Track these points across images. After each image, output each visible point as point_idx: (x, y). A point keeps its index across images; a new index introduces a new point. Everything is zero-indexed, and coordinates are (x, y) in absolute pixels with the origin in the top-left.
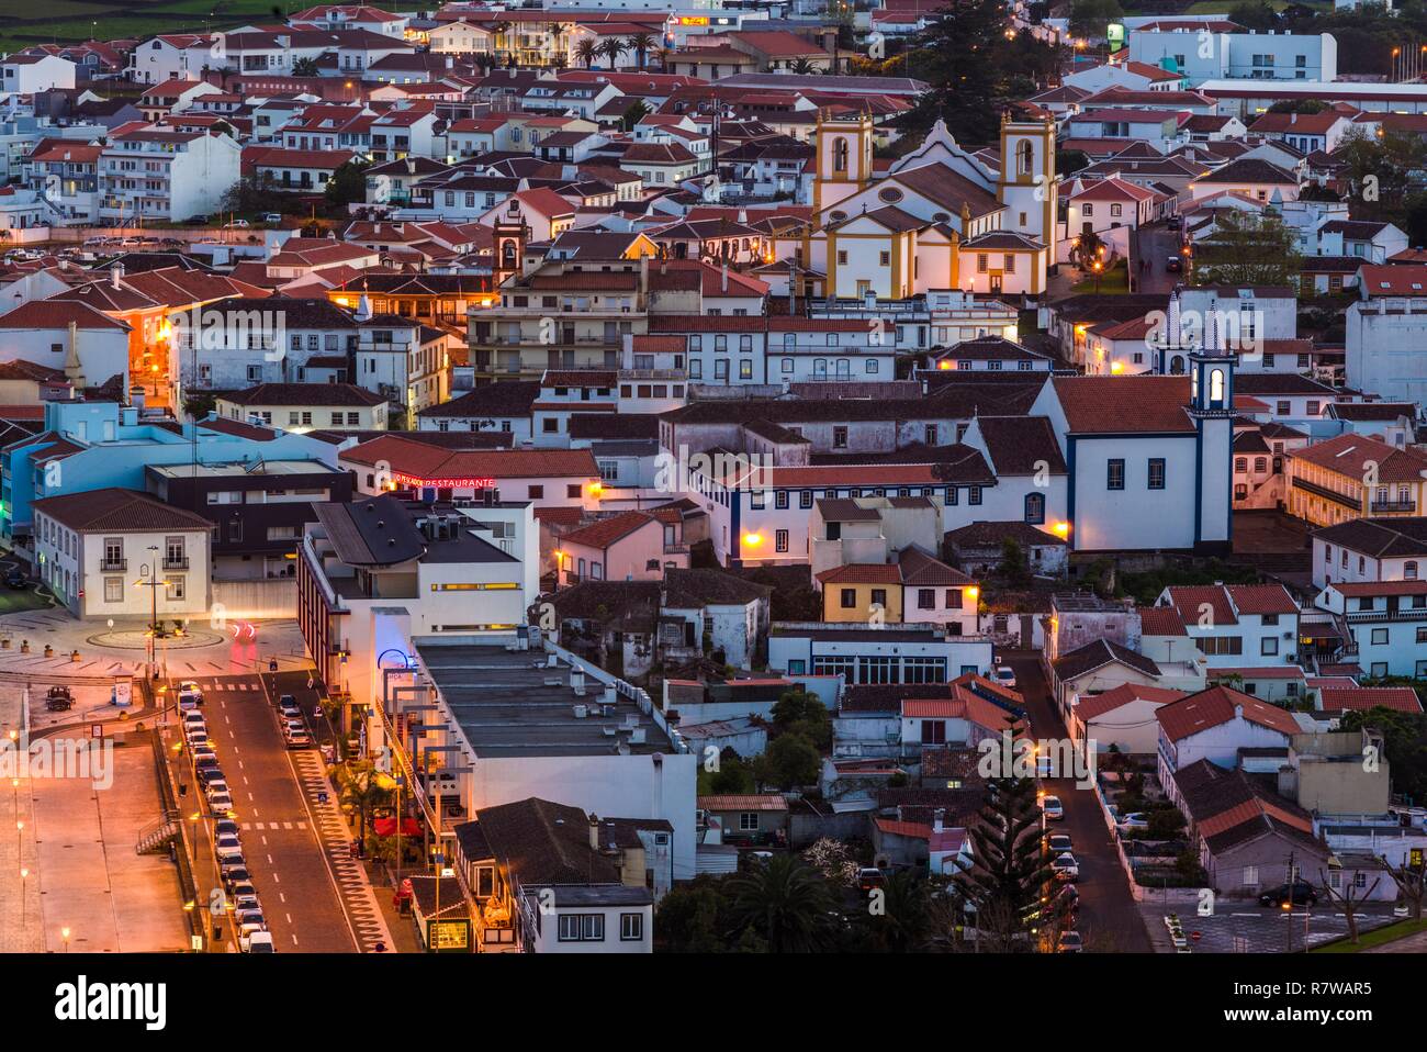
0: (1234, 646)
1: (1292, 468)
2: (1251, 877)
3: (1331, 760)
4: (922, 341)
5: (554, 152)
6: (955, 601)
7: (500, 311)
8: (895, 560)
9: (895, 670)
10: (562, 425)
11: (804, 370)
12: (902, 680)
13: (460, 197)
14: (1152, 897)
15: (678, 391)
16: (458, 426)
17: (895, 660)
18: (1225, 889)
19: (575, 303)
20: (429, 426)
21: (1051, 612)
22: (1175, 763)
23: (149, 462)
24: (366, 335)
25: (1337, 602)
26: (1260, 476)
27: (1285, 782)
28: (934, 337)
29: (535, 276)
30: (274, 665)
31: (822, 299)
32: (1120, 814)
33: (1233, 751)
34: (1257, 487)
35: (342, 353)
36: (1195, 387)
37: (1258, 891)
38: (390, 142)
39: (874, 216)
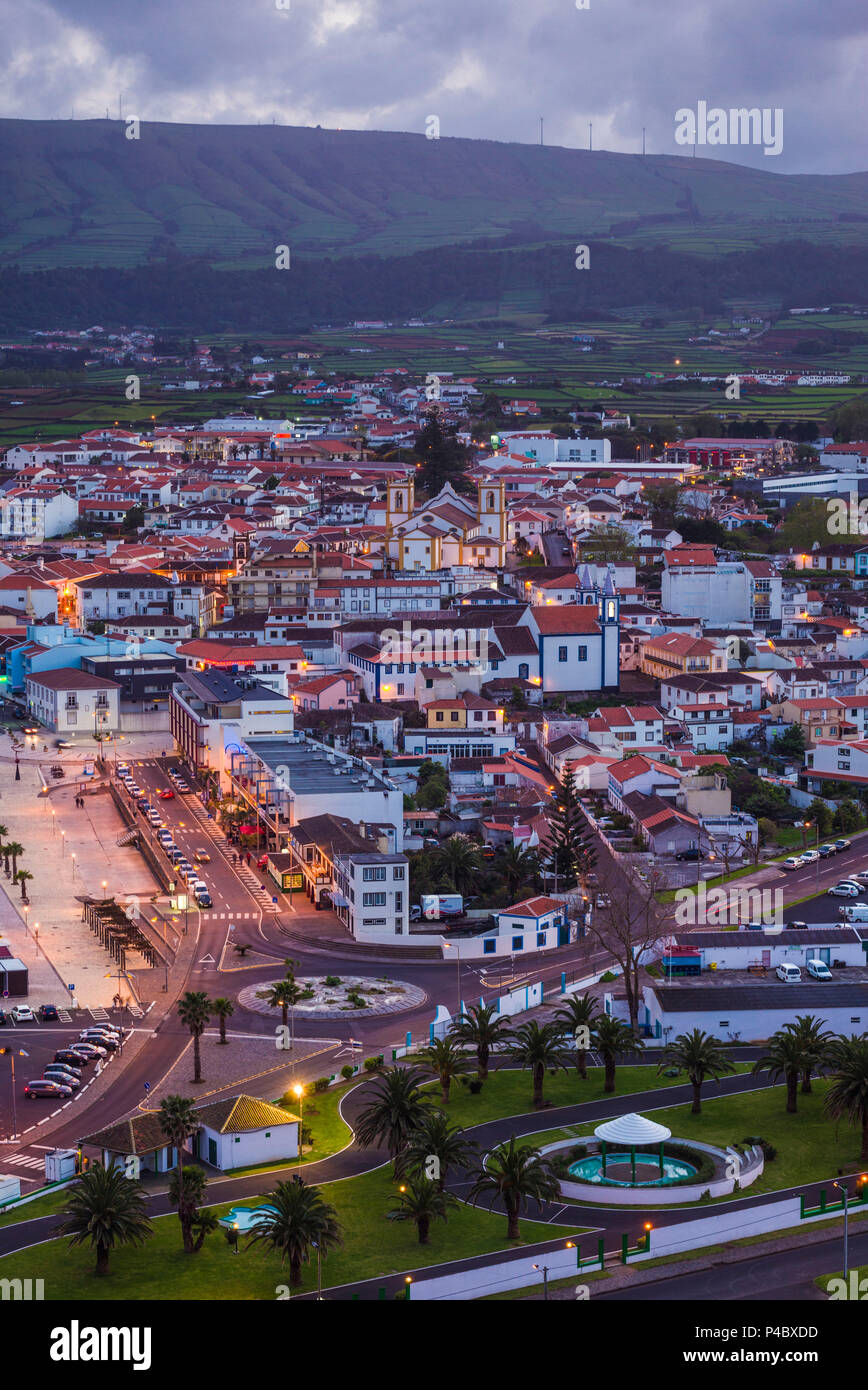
0: (633, 736)
1: (643, 650)
2: (671, 847)
3: (702, 789)
4: (450, 591)
5: (237, 501)
6: (492, 717)
7: (243, 578)
8: (460, 696)
9: (468, 751)
10: (280, 634)
11: (395, 605)
12: (471, 756)
13: (194, 523)
14: (623, 857)
15: (337, 617)
16: (228, 635)
17: (468, 746)
18: (659, 852)
19: (281, 574)
20: (213, 635)
21: (542, 721)
22: (621, 793)
23: (83, 655)
24: (178, 591)
25: (680, 714)
26: (628, 655)
27: (680, 801)
28: (456, 590)
29: (261, 561)
30: (164, 753)
31: (397, 571)
32: (597, 817)
33: (649, 787)
34: (626, 660)
35: (165, 600)
36: (600, 610)
37: (675, 853)
38: (150, 497)
39: (422, 530)
